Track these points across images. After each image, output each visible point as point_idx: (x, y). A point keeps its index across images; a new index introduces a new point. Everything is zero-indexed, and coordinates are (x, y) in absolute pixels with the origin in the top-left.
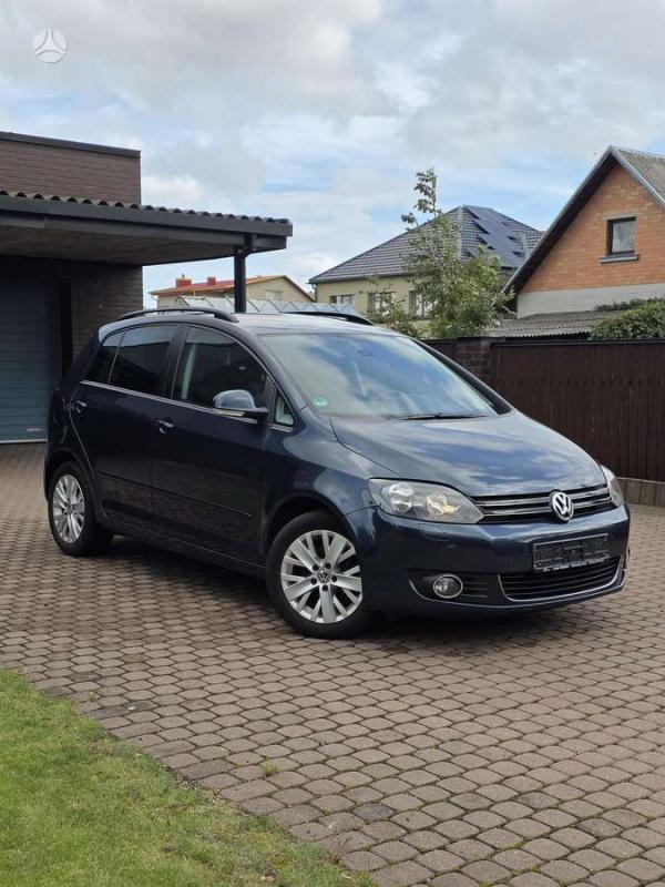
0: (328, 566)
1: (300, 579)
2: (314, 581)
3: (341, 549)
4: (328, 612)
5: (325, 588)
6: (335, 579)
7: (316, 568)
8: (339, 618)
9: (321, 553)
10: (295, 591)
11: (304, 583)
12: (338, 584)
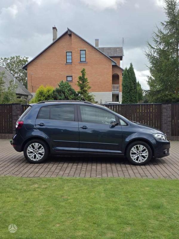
0: (140, 152)
1: (134, 155)
2: (137, 155)
3: (142, 148)
4: (141, 160)
5: (140, 156)
6: (141, 154)
7: (137, 152)
8: (144, 161)
9: (138, 150)
10: (134, 158)
11: (135, 156)
12: (142, 154)
